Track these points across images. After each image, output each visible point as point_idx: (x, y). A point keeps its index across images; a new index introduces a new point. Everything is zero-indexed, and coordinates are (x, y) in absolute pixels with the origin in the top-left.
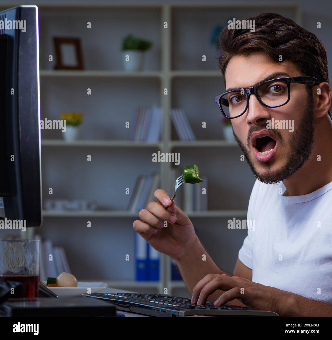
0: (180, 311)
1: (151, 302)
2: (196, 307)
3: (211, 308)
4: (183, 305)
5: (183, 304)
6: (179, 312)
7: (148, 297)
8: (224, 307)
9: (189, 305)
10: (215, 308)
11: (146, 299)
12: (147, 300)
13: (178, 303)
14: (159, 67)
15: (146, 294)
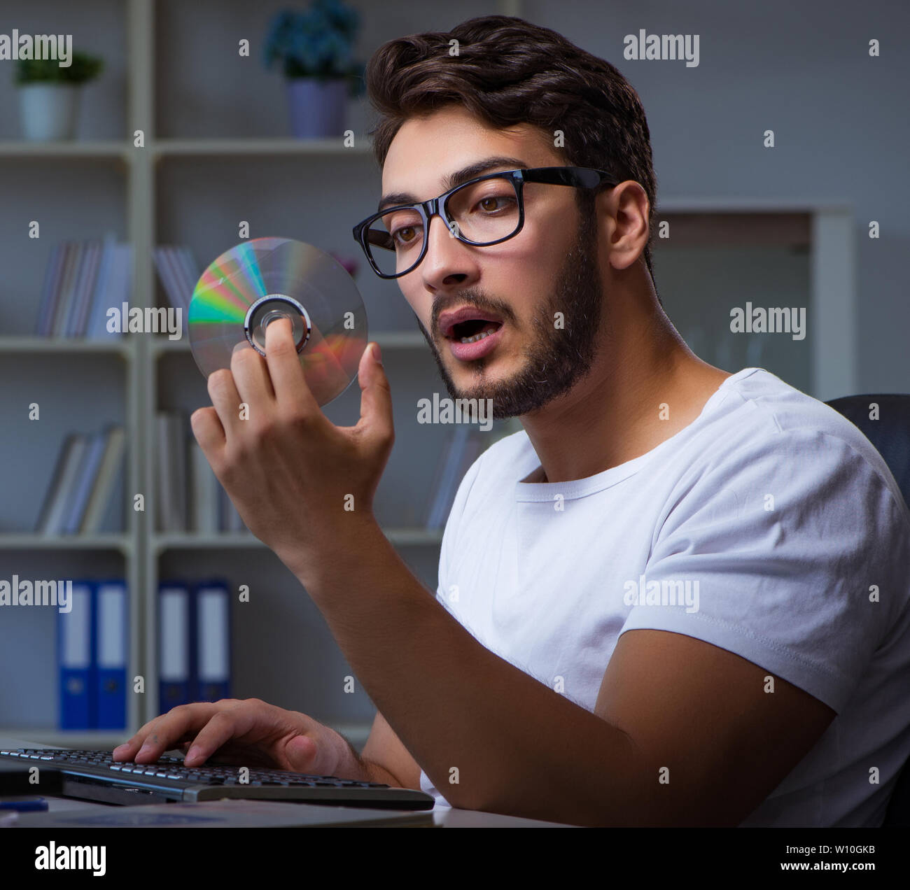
0: (186, 791)
1: (113, 770)
2: (226, 781)
3: (264, 783)
4: (194, 775)
5: (194, 773)
6: (183, 793)
7: (105, 757)
8: (296, 780)
9: (208, 775)
10: (275, 781)
11: (98, 762)
12: (101, 764)
13: (181, 770)
14: (125, 135)
15: (99, 752)
